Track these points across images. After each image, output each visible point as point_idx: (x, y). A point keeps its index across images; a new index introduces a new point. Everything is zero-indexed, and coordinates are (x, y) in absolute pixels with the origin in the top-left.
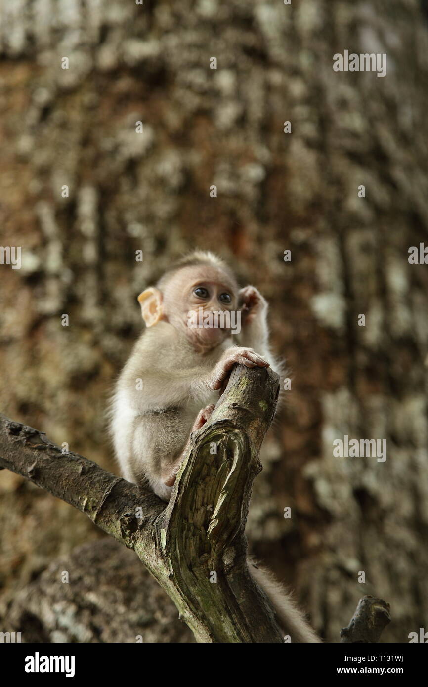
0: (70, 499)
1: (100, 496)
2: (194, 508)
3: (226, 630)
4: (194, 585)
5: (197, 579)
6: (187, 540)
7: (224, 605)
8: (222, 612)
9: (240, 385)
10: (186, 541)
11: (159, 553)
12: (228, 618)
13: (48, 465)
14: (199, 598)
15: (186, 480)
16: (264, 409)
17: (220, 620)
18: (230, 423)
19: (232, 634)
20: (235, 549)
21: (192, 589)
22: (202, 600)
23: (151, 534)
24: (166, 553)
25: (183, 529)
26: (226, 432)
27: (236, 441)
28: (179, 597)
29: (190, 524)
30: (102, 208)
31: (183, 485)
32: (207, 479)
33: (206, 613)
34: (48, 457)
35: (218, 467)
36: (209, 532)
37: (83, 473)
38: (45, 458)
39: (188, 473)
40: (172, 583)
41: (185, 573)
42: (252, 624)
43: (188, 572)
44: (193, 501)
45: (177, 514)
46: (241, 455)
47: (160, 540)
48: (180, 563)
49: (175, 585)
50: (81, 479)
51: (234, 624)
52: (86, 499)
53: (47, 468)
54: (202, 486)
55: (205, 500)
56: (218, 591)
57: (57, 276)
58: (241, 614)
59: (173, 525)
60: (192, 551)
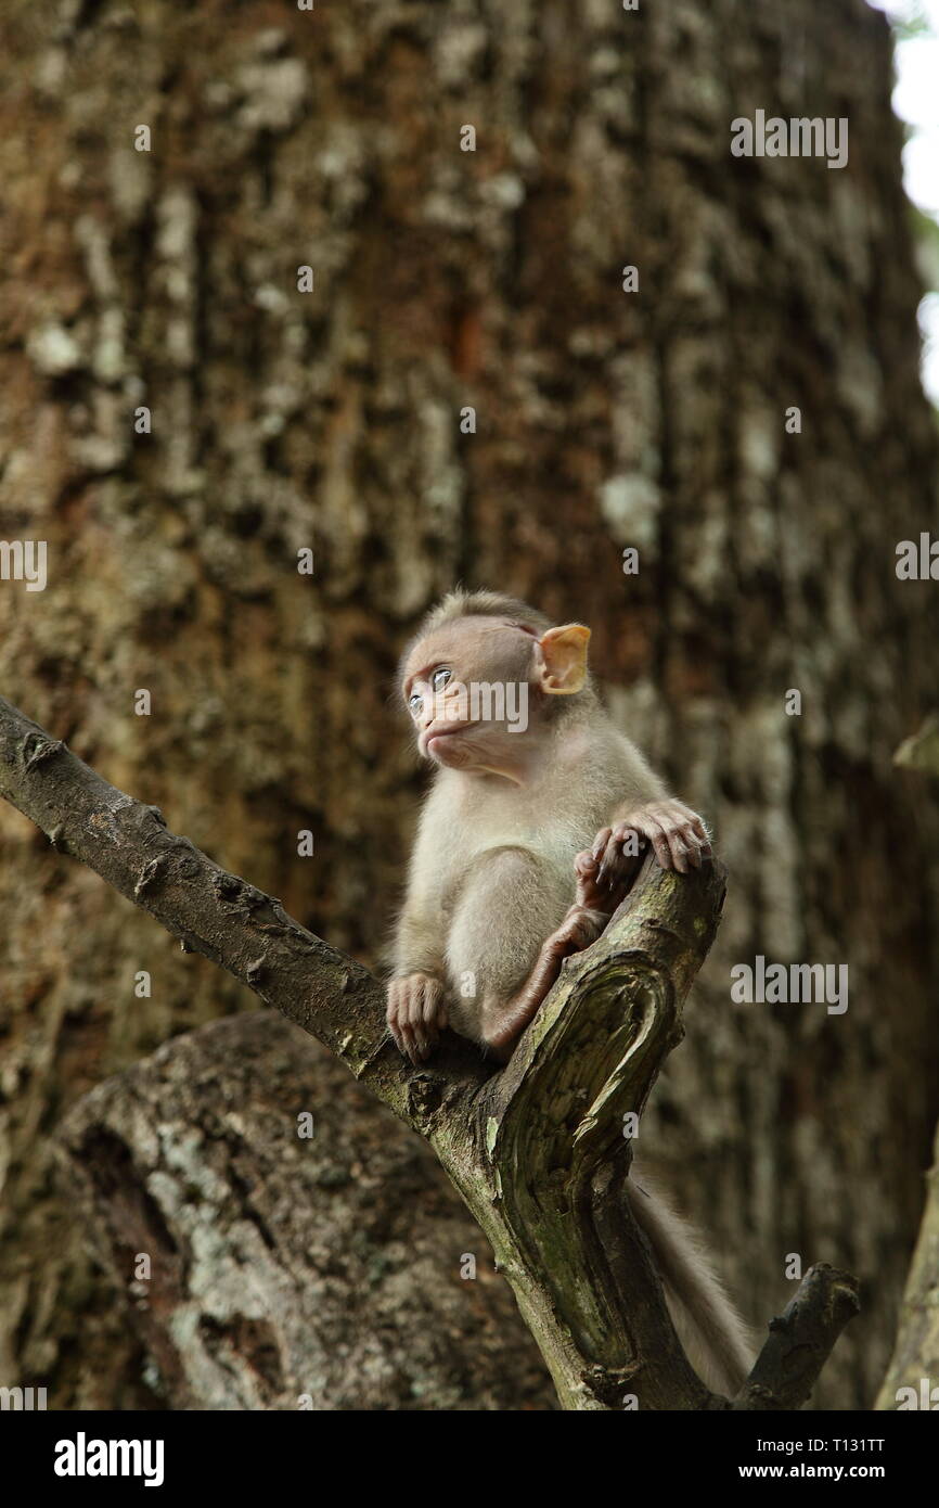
0: (318, 1031)
1: (375, 1035)
2: (554, 1090)
3: (582, 1304)
4: (536, 1220)
5: (542, 1211)
6: (534, 1142)
7: (584, 1262)
8: (578, 1272)
9: (663, 885)
10: (530, 1143)
11: (479, 1157)
12: (587, 1284)
13: (287, 966)
14: (541, 1243)
15: (551, 1044)
16: (700, 934)
17: (573, 1286)
18: (646, 958)
19: (590, 1311)
20: (614, 1167)
21: (530, 1226)
22: (546, 1248)
23: (467, 1120)
24: (494, 1160)
25: (528, 1123)
26: (636, 974)
27: (651, 992)
28: (505, 1237)
29: (543, 1115)
30: (203, 240)
31: (543, 1051)
32: (588, 1047)
33: (550, 1271)
34: (287, 951)
35: (611, 1030)
36: (576, 1136)
37: (348, 990)
38: (280, 952)
39: (557, 1034)
40: (497, 1211)
41: (521, 1198)
42: (627, 1300)
43: (527, 1197)
44: (557, 1078)
45: (524, 1098)
46: (658, 1018)
47: (484, 1135)
48: (515, 1179)
49: (502, 1217)
50: (345, 999)
51: (596, 1295)
52: (350, 1037)
53: (284, 971)
54: (577, 1058)
55: (576, 1081)
56: (575, 1235)
57: (116, 387)
58: (610, 1278)
59: (513, 1115)
60: (539, 1161)
